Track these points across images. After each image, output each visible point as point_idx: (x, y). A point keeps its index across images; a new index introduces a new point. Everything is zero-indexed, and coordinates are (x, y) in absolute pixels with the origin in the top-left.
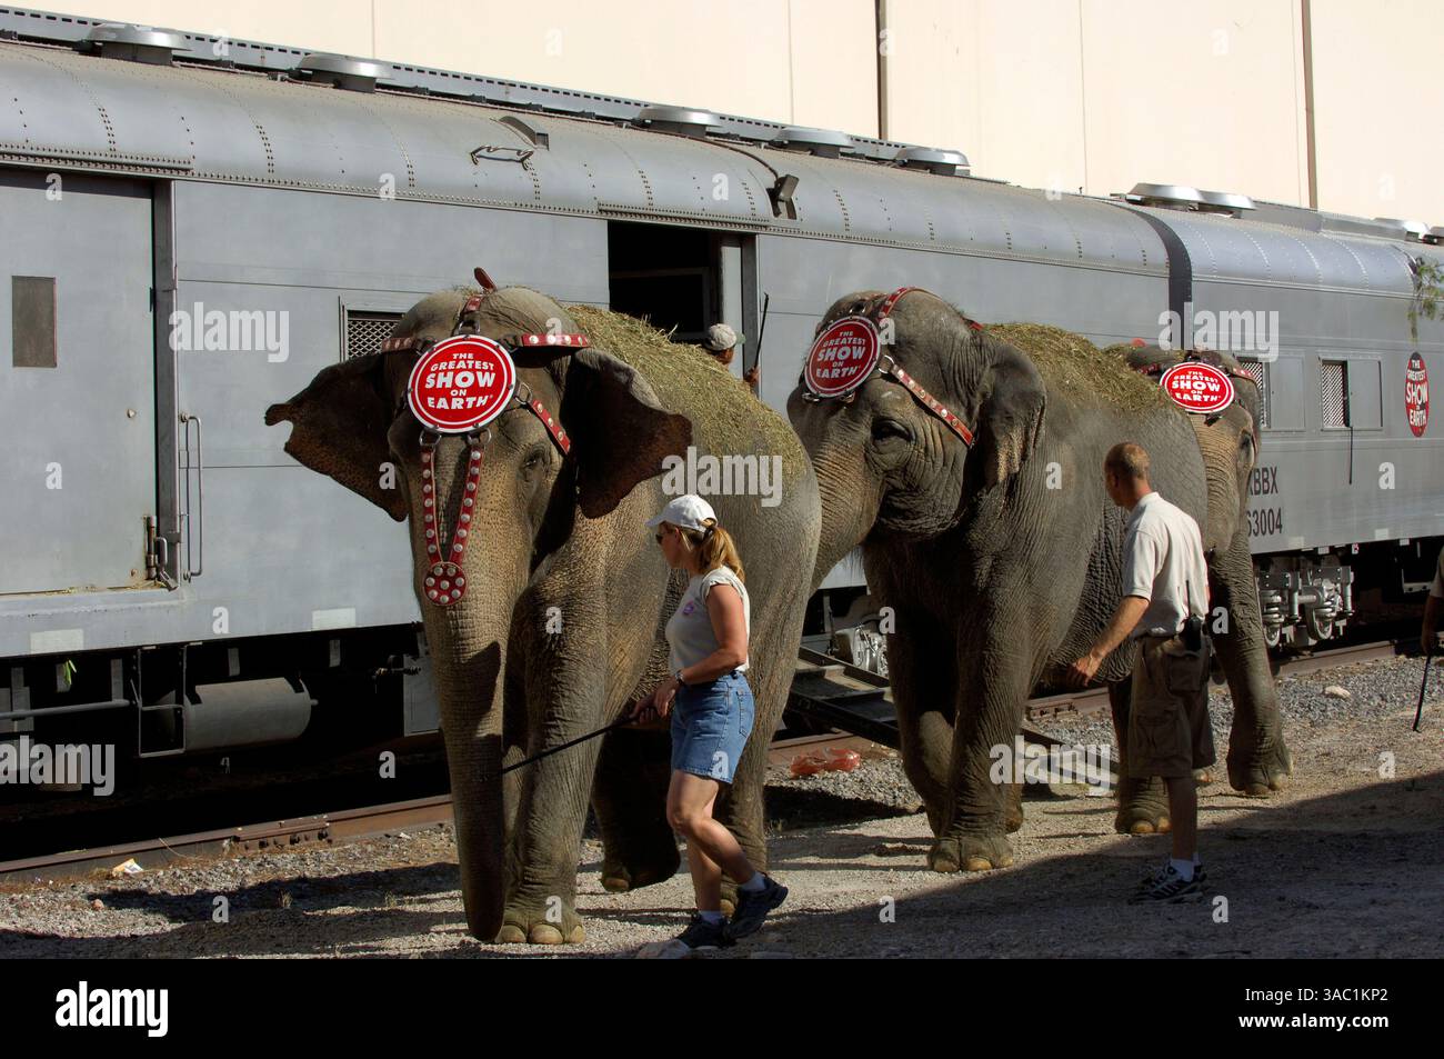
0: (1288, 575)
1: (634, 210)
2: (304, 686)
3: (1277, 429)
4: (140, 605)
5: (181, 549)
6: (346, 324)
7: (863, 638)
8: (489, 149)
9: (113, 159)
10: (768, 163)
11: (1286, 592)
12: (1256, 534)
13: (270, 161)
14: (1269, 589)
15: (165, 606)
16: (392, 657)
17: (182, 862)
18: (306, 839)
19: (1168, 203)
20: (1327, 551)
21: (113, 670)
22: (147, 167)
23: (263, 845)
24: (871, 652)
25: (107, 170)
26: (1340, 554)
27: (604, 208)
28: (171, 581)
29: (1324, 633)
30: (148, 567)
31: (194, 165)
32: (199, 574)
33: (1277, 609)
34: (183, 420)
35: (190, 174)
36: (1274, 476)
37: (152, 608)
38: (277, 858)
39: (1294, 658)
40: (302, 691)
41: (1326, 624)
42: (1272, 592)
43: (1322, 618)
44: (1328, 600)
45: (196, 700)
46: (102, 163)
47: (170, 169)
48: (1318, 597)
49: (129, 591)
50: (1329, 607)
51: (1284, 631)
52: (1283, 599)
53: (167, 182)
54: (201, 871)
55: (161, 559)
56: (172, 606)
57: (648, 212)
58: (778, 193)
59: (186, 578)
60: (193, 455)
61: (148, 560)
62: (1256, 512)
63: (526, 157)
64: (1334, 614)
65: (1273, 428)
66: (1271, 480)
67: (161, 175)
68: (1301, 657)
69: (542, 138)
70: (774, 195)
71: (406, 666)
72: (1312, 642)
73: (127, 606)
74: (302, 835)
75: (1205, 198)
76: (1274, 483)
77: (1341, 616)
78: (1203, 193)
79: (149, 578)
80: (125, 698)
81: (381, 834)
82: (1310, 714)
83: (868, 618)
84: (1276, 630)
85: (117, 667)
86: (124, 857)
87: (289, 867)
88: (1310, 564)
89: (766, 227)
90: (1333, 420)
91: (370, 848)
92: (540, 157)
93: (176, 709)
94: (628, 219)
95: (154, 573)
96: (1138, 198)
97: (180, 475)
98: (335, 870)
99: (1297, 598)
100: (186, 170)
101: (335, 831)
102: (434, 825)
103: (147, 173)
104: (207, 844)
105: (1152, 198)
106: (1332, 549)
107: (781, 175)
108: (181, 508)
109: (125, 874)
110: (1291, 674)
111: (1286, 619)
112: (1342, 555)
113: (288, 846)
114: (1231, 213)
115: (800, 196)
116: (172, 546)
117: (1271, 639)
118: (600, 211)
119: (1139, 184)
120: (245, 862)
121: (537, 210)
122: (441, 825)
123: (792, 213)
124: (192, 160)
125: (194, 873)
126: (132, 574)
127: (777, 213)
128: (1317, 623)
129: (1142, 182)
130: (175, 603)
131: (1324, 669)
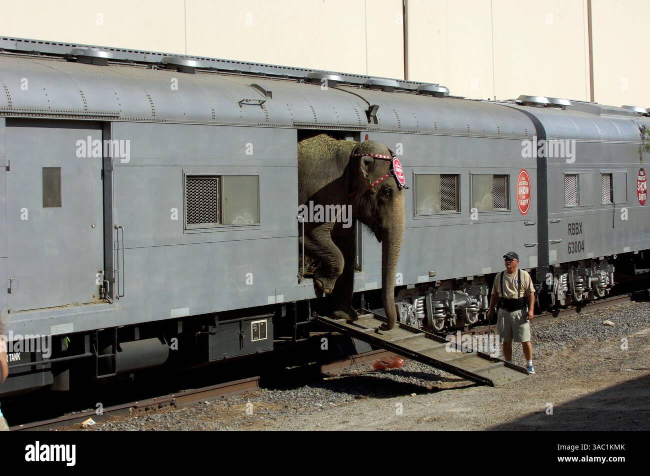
0: (587, 270)
1: (309, 124)
2: (166, 341)
3: (583, 205)
4: (98, 311)
5: (115, 285)
6: (186, 182)
7: (404, 306)
8: (247, 100)
9: (86, 114)
10: (365, 99)
11: (585, 277)
12: (573, 253)
13: (154, 111)
14: (578, 276)
15: (108, 311)
16: (204, 327)
17: (112, 419)
18: (165, 406)
19: (534, 104)
20: (603, 258)
21: (85, 340)
22: (101, 116)
23: (147, 409)
24: (408, 312)
25: (84, 119)
26: (608, 259)
27: (296, 124)
28: (110, 300)
29: (601, 294)
30: (101, 293)
31: (121, 115)
32: (123, 296)
33: (581, 285)
34: (116, 228)
35: (119, 119)
36: (581, 226)
37: (103, 312)
38: (153, 416)
39: (587, 305)
40: (165, 343)
41: (602, 290)
42: (579, 277)
43: (601, 288)
44: (603, 280)
45: (120, 350)
46: (82, 116)
47: (111, 117)
48: (599, 279)
49: (93, 305)
50: (603, 282)
51: (584, 294)
52: (584, 280)
53: (110, 122)
54: (122, 424)
55: (106, 290)
56: (111, 311)
57: (314, 125)
58: (370, 112)
59: (117, 298)
60: (120, 244)
61: (100, 290)
62: (573, 243)
63: (263, 103)
64: (606, 286)
65: (580, 205)
66: (579, 228)
67: (107, 120)
68: (590, 304)
69: (269, 94)
70: (368, 113)
71: (210, 331)
72: (596, 298)
73: (91, 312)
74: (163, 404)
75: (550, 102)
76: (581, 229)
77: (609, 286)
78: (549, 99)
79: (101, 298)
80: (91, 352)
81: (197, 402)
82: (597, 334)
83: (406, 297)
84: (581, 294)
85: (87, 338)
86: (87, 418)
87: (160, 421)
88: (595, 263)
89: (365, 128)
90: (606, 199)
91: (194, 410)
92: (269, 103)
93: (112, 356)
94: (306, 128)
95: (103, 296)
96: (520, 102)
97: (114, 252)
98: (180, 422)
99: (590, 280)
100: (117, 117)
101: (178, 402)
102: (219, 397)
103: (101, 119)
104: (123, 410)
105: (526, 102)
106: (605, 257)
107: (371, 105)
108: (115, 267)
109: (89, 426)
110: (586, 312)
111: (585, 289)
112: (609, 260)
113: (157, 409)
114: (561, 107)
115: (380, 114)
116: (111, 284)
117: (578, 298)
118: (294, 125)
119: (521, 96)
120: (140, 418)
121: (267, 126)
122: (223, 397)
123: (376, 121)
124: (120, 113)
125: (119, 425)
126: (94, 297)
127: (369, 122)
128: (598, 290)
129: (522, 94)
130: (112, 309)
131: (600, 309)
